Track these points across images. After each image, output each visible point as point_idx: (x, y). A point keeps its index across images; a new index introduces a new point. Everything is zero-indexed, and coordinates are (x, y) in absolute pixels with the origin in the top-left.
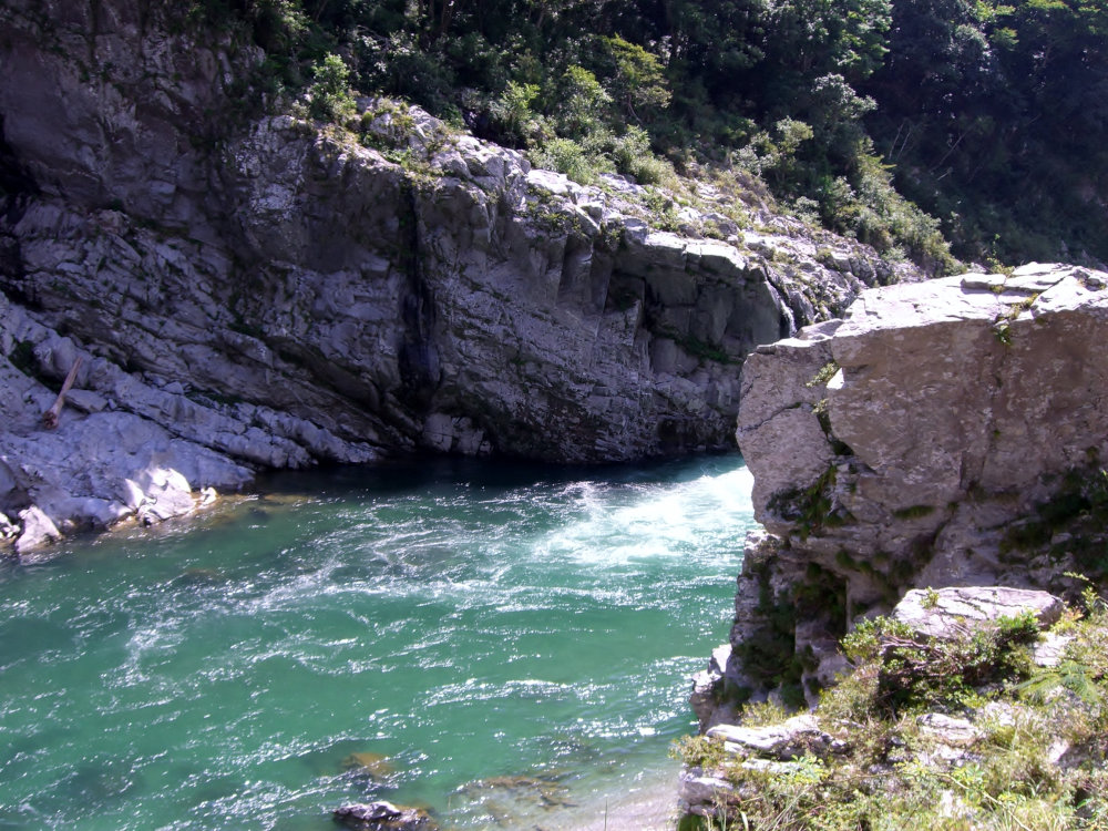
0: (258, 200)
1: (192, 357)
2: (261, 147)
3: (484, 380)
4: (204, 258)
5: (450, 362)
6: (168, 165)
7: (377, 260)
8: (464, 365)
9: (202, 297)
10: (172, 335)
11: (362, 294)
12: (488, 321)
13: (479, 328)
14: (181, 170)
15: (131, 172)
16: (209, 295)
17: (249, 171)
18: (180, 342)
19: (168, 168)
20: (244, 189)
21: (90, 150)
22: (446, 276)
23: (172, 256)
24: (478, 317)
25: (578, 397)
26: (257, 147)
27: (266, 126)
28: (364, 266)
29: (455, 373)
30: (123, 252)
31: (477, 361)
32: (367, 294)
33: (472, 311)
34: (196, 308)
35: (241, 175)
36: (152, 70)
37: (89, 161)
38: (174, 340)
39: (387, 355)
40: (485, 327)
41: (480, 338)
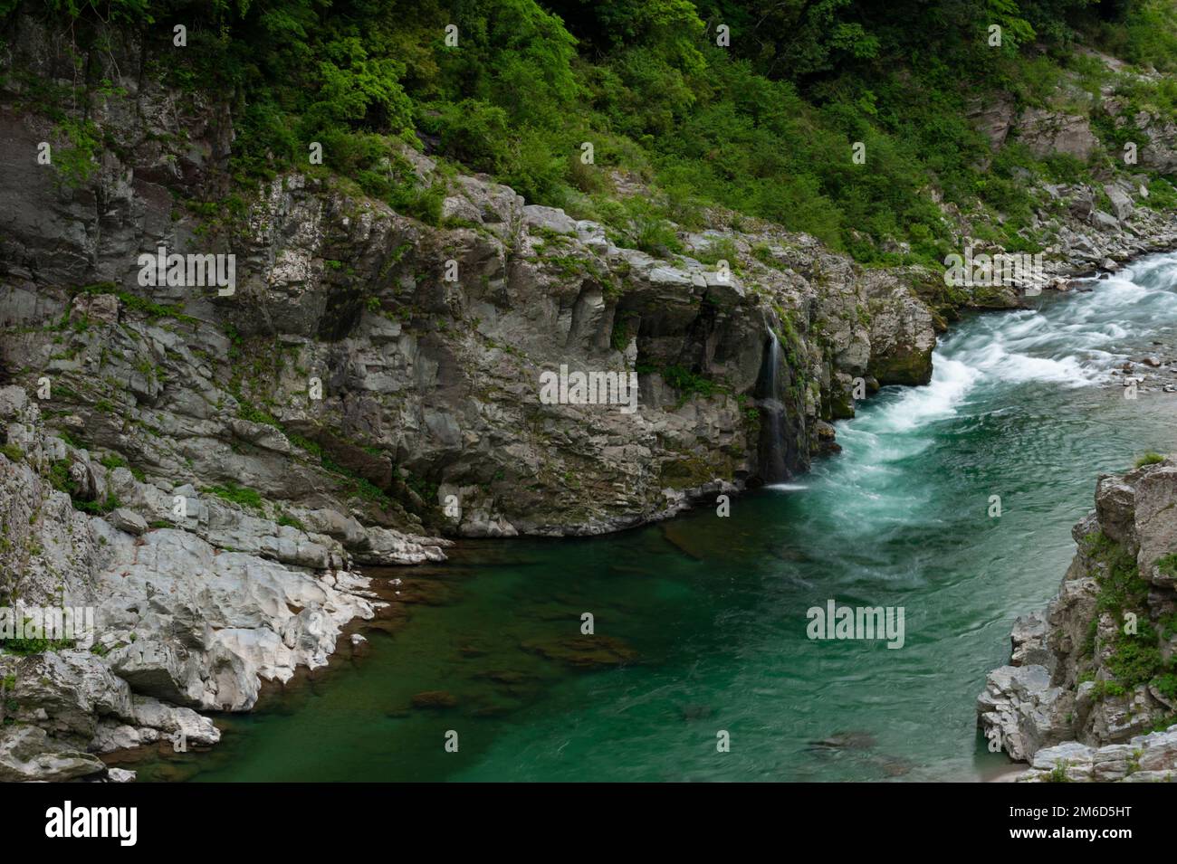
0: (272, 270)
1: (197, 453)
2: (277, 211)
3: (507, 443)
4: (201, 338)
5: (473, 428)
6: (161, 234)
7: (388, 324)
8: (488, 430)
9: (203, 383)
10: (172, 430)
11: (374, 363)
12: (509, 380)
13: (501, 389)
14: (176, 239)
15: (122, 247)
16: (208, 379)
17: (265, 239)
18: (179, 437)
19: (161, 238)
20: (258, 260)
21: (82, 226)
22: (464, 336)
23: (169, 340)
24: (500, 377)
25: (597, 450)
26: (273, 212)
27: (280, 188)
28: (375, 332)
29: (477, 440)
30: (124, 342)
31: (501, 425)
32: (379, 363)
33: (492, 371)
34: (196, 397)
35: (258, 245)
36: (157, 132)
37: (81, 238)
38: (172, 435)
39: (409, 429)
40: (508, 387)
41: (503, 400)
